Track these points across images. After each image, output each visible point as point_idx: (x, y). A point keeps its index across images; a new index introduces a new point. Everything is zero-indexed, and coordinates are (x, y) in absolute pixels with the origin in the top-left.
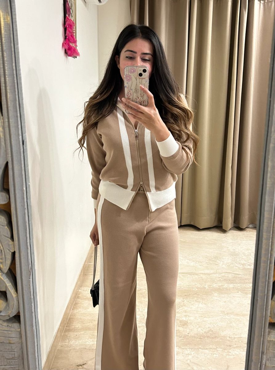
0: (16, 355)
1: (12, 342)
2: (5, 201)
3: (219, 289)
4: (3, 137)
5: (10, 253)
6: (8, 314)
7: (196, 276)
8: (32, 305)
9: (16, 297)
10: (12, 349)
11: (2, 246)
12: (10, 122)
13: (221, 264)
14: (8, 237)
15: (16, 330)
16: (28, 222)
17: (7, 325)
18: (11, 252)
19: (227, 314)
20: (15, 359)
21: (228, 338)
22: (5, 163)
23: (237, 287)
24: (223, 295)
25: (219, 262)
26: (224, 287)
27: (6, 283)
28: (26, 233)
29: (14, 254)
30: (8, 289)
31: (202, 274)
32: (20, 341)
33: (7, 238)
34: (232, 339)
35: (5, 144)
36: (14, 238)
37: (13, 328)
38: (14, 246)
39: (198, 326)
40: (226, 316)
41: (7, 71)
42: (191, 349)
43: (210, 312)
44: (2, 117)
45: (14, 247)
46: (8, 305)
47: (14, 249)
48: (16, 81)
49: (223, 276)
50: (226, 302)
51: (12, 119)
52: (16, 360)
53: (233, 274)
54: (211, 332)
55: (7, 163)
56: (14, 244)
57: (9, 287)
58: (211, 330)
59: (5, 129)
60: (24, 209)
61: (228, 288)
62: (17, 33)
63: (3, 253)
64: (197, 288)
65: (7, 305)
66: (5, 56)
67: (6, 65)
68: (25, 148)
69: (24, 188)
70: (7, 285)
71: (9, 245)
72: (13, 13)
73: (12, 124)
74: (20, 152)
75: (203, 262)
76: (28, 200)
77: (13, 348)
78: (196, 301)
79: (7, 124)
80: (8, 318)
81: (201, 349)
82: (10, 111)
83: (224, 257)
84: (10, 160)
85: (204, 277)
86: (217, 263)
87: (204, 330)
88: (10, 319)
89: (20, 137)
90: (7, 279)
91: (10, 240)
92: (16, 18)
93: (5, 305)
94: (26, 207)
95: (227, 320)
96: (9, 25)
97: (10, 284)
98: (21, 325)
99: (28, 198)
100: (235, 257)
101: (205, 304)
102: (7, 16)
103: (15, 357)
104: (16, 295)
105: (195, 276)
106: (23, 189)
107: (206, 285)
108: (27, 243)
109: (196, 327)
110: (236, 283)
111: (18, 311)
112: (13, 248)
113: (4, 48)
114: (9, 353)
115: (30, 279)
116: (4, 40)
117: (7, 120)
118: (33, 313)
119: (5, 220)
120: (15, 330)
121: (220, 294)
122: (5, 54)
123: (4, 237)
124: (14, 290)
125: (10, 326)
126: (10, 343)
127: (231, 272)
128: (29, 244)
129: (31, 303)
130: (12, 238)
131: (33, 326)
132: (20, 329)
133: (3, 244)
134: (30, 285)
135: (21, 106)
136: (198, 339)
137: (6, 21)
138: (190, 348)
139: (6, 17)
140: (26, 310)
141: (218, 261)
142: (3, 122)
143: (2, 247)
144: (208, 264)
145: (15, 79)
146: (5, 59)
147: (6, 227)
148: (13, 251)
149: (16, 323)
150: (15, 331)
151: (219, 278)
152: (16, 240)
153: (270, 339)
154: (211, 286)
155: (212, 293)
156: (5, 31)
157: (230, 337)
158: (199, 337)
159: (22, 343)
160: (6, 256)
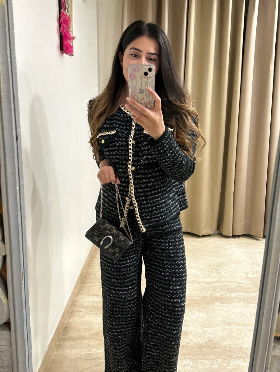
0: (6, 364)
1: (1, 350)
3: (221, 298)
5: (1, 257)
7: (198, 285)
8: (23, 313)
13: (224, 273)
15: (5, 337)
16: (20, 223)
19: (229, 324)
20: (4, 368)
21: (228, 348)
23: (239, 296)
24: (225, 305)
25: (222, 270)
26: (226, 296)
28: (19, 236)
29: (5, 257)
31: (204, 282)
32: (10, 350)
34: (233, 349)
36: (5, 240)
37: (3, 335)
38: (5, 249)
39: (198, 336)
40: (227, 326)
42: (189, 360)
43: (211, 322)
47: (5, 252)
49: (225, 285)
50: (227, 311)
53: (236, 282)
54: (211, 342)
56: (5, 248)
58: (211, 340)
60: (17, 210)
61: (230, 297)
64: (198, 297)
68: (19, 144)
69: (18, 188)
73: (5, 117)
74: (13, 148)
75: (205, 270)
76: (21, 201)
77: (2, 357)
78: (196, 310)
81: (200, 359)
83: (227, 266)
84: (2, 156)
85: (205, 285)
86: (219, 272)
87: (204, 340)
89: (14, 132)
94: (19, 207)
95: (228, 330)
96: (4, 7)
97: (1, 289)
98: (11, 333)
99: (21, 198)
100: (238, 265)
101: (206, 313)
103: (4, 366)
104: (7, 302)
105: (196, 284)
106: (16, 188)
107: (207, 294)
108: (19, 246)
109: (195, 337)
110: (239, 292)
111: (8, 318)
115: (22, 284)
118: (25, 320)
121: (221, 304)
124: (4, 296)
127: (234, 280)
128: (21, 248)
129: (23, 310)
130: (3, 240)
131: (24, 334)
132: (10, 337)
134: (21, 291)
135: (16, 98)
136: (197, 350)
137: (0, 2)
138: (189, 358)
140: (17, 318)
141: (220, 269)
144: (210, 273)
148: (4, 255)
149: (6, 330)
150: (4, 339)
151: (221, 286)
152: (7, 243)
153: (274, 354)
154: (213, 294)
155: (214, 303)
157: (231, 347)
158: (199, 348)
159: (12, 352)
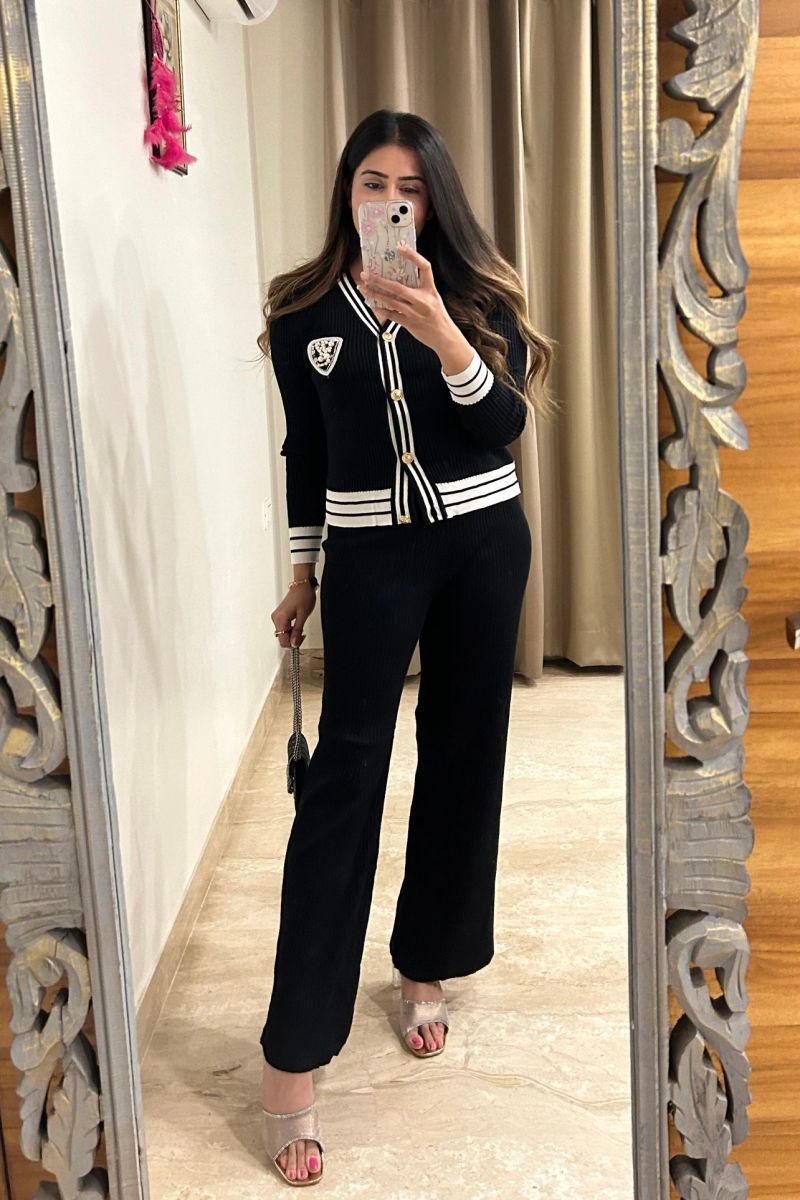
0: (63, 872)
1: (50, 837)
2: (27, 485)
4: (21, 335)
5: (43, 611)
6: (40, 765)
7: (569, 809)
9: (57, 720)
10: (52, 856)
11: (24, 594)
12: (37, 300)
14: (36, 572)
15: (60, 805)
17: (39, 793)
18: (43, 607)
20: (59, 883)
22: (26, 394)
27: (35, 685)
28: (79, 559)
29: (51, 612)
30: (39, 700)
31: (588, 801)
32: (72, 835)
33: (34, 574)
35: (26, 350)
36: (52, 572)
37: (54, 800)
38: (51, 592)
39: (573, 951)
41: (25, 187)
42: (552, 1017)
44: (17, 289)
45: (52, 596)
46: (39, 743)
47: (52, 600)
48: (46, 208)
51: (39, 293)
52: (64, 886)
54: (612, 966)
55: (31, 394)
56: (51, 588)
57: (41, 697)
58: (612, 959)
59: (25, 316)
60: (74, 502)
62: (44, 103)
63: (26, 611)
64: (571, 843)
65: (36, 744)
66: (21, 152)
67: (24, 172)
68: (69, 360)
70: (38, 690)
71: (39, 590)
72: (36, 59)
73: (40, 305)
74: (60, 367)
76: (80, 485)
77: (55, 853)
78: (567, 880)
79: (28, 304)
80: (41, 776)
82: (34, 274)
84: (39, 385)
85: (593, 809)
87: (593, 962)
88: (44, 778)
89: (60, 333)
90: (37, 677)
91: (41, 578)
92: (41, 70)
93: (32, 743)
96: (29, 86)
97: (44, 688)
98: (73, 793)
99: (80, 479)
101: (595, 887)
102: (23, 66)
103: (60, 877)
104: (59, 716)
108: (82, 583)
109: (567, 955)
111: (63, 757)
112: (50, 598)
113: (20, 136)
114: (44, 865)
115: (91, 672)
116: (17, 118)
117: (28, 295)
118: (101, 760)
119: (29, 529)
120: (56, 806)
122: (21, 148)
123: (29, 572)
124: (54, 704)
125: (45, 797)
126: (47, 840)
130: (46, 573)
132: (69, 804)
133: (24, 588)
134: (91, 688)
136: (574, 988)
137: (22, 76)
138: (550, 1014)
139: (20, 69)
140: (84, 754)
142: (21, 300)
143: (22, 597)
145: (45, 203)
146: (22, 159)
147: (32, 547)
148: (49, 605)
149: (58, 788)
150: (58, 808)
152: (55, 578)
153: (672, 793)
156: (21, 99)
158: (577, 983)
159: (76, 839)
160: (34, 619)
